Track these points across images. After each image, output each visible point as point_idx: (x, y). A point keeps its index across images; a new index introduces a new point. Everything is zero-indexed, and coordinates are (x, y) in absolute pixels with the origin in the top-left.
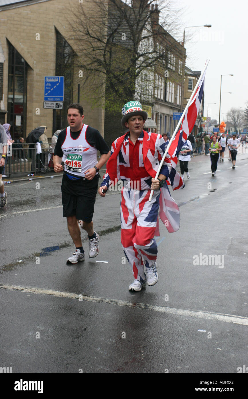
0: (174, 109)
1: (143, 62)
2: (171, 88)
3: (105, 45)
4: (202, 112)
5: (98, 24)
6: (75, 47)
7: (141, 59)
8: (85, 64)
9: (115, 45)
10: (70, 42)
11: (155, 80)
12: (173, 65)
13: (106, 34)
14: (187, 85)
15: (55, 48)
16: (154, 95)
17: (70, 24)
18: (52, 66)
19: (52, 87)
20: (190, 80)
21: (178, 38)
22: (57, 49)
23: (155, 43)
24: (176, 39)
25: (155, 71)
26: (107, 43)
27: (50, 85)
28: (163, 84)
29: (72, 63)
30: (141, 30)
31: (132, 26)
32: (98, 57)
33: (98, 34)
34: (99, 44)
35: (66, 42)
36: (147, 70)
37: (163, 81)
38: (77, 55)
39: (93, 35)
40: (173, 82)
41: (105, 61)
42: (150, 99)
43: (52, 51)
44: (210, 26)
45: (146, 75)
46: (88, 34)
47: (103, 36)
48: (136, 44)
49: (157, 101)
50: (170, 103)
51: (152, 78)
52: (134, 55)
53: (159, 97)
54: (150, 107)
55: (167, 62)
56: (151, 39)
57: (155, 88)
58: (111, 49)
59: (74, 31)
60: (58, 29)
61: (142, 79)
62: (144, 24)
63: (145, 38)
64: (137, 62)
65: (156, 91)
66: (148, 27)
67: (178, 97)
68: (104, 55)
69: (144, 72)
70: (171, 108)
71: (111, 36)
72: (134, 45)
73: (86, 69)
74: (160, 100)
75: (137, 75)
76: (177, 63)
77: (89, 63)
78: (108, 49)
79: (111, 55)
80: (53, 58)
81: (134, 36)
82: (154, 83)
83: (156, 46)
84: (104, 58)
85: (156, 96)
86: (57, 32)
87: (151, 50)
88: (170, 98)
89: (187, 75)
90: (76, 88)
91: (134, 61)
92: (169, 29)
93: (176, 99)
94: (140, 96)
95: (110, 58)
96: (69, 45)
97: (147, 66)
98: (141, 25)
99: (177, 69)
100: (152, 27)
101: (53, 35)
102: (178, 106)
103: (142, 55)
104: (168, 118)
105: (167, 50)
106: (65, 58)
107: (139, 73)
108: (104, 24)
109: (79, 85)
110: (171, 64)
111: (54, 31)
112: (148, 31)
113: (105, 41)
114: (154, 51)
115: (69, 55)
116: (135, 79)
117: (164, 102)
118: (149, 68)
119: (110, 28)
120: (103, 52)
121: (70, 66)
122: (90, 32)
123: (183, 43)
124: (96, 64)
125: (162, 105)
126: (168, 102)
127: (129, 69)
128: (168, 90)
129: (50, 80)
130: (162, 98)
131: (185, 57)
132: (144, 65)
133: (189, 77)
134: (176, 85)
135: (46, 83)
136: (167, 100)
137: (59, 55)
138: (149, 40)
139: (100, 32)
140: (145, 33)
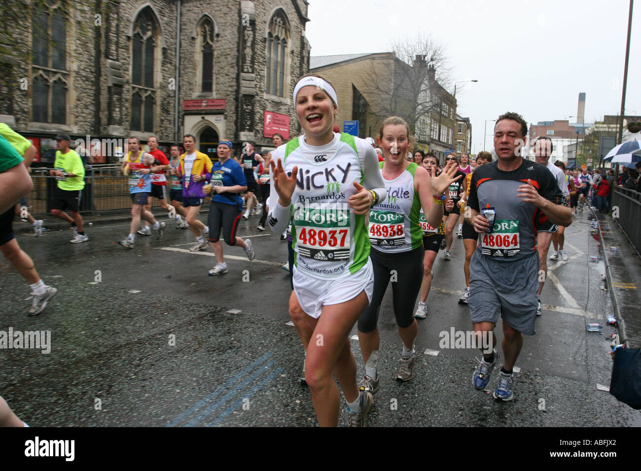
0: (447, 147)
1: (422, 110)
2: (444, 131)
3: (391, 97)
4: (470, 150)
5: (386, 80)
6: (367, 99)
7: (420, 107)
8: (375, 111)
9: (399, 97)
10: (364, 95)
11: (431, 124)
12: (446, 113)
13: (392, 88)
14: (457, 129)
15: (352, 100)
16: (430, 135)
17: (364, 81)
18: (350, 114)
19: (349, 129)
20: (460, 125)
21: (450, 90)
22: (354, 100)
23: (431, 94)
24: (448, 91)
25: (432, 117)
26: (393, 95)
27: (347, 127)
28: (438, 127)
29: (366, 111)
30: (421, 84)
31: (413, 81)
32: (385, 106)
33: (386, 88)
34: (386, 96)
35: (361, 95)
36: (425, 116)
37: (438, 125)
38: (369, 105)
39: (382, 89)
40: (446, 125)
41: (391, 109)
42: (427, 140)
43: (349, 102)
44: (476, 81)
45: (424, 120)
46: (378, 88)
47: (390, 90)
48: (416, 96)
49: (433, 140)
50: (443, 143)
51: (429, 122)
52: (415, 104)
53: (434, 138)
54: (427, 145)
55: (441, 110)
56: (428, 91)
57: (431, 130)
58: (396, 99)
59: (367, 86)
60: (355, 85)
61: (420, 123)
62: (423, 80)
63: (423, 91)
64: (417, 110)
65: (432, 133)
66: (426, 82)
67: (450, 138)
68: (391, 105)
69: (422, 117)
70: (444, 146)
71: (396, 89)
72: (415, 97)
73: (376, 115)
74: (435, 140)
75: (417, 120)
76: (449, 111)
77: (378, 111)
78: (393, 100)
79: (396, 104)
80: (350, 108)
81: (414, 89)
82: (431, 126)
83: (432, 97)
84: (391, 106)
85: (432, 137)
86: (354, 88)
87: (428, 100)
88: (443, 139)
89: (458, 120)
90: (368, 130)
91: (414, 109)
92: (443, 83)
93: (448, 139)
94: (419, 137)
95: (396, 106)
96: (363, 98)
97: (425, 113)
98: (420, 80)
99: (449, 115)
100: (429, 82)
101: (350, 90)
102: (449, 145)
103: (421, 104)
104: (442, 155)
105: (441, 100)
106: (360, 107)
107: (418, 118)
108: (391, 80)
109: (370, 128)
110: (444, 111)
111: (351, 87)
112: (426, 85)
113: (391, 93)
114: (431, 101)
115: (363, 105)
116: (415, 122)
117: (438, 142)
118: (426, 114)
119: (395, 83)
120: (390, 102)
121: (364, 113)
122: (380, 87)
123: (454, 95)
124: (384, 111)
125: (437, 144)
126: (441, 142)
127: (410, 115)
128: (441, 132)
129: (348, 124)
130: (437, 139)
131: (456, 106)
132: (422, 112)
133: (459, 122)
134: (449, 128)
135: (345, 126)
136: (441, 140)
137: (356, 105)
138: (426, 92)
139: (387, 87)
140: (423, 87)
